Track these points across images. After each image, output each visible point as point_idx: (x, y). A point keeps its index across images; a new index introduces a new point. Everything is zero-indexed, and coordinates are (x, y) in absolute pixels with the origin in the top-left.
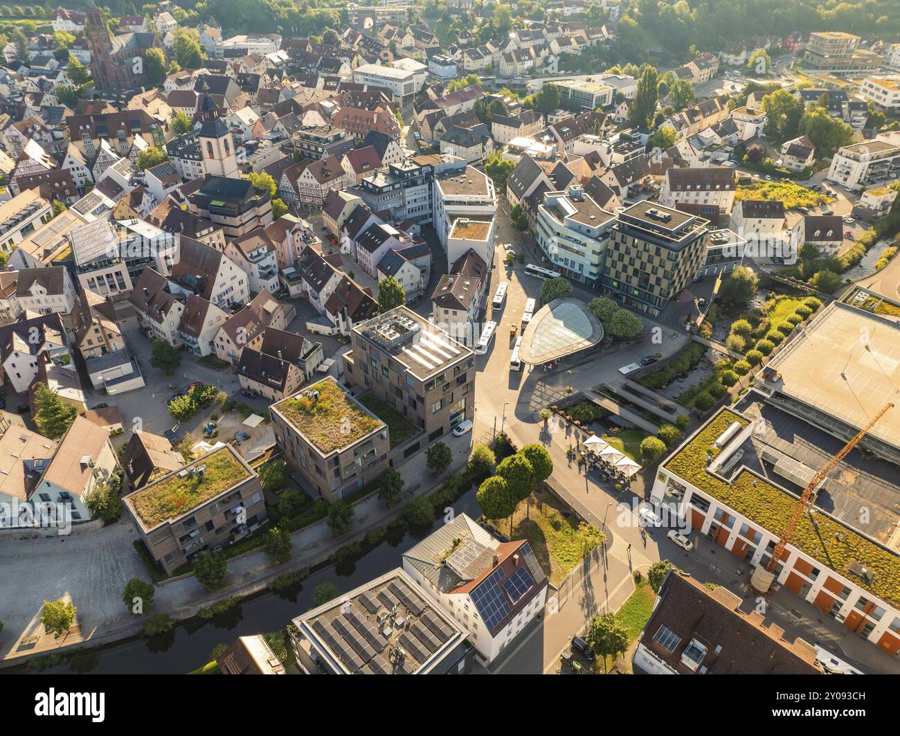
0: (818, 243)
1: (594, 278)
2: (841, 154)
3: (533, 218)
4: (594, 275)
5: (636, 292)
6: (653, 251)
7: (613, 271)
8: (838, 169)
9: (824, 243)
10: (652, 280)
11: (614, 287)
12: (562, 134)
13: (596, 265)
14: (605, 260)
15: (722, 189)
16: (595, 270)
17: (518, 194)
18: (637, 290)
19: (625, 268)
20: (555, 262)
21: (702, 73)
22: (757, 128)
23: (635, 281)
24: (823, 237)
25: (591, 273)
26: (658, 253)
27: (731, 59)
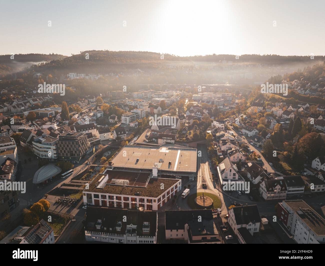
0: (120, 136)
1: (56, 158)
2: (123, 116)
3: (31, 147)
4: (56, 157)
5: (70, 158)
6: (68, 143)
7: (61, 154)
8: (124, 120)
9: (122, 135)
10: (74, 152)
11: (63, 159)
12: (38, 124)
13: (56, 154)
14: (58, 151)
15: (92, 129)
16: (55, 156)
17: (24, 142)
18: (70, 157)
19: (65, 151)
20: (42, 157)
21: (83, 104)
22: (101, 115)
23: (69, 155)
24: (121, 134)
25: (55, 157)
26: (69, 143)
27: (92, 100)
